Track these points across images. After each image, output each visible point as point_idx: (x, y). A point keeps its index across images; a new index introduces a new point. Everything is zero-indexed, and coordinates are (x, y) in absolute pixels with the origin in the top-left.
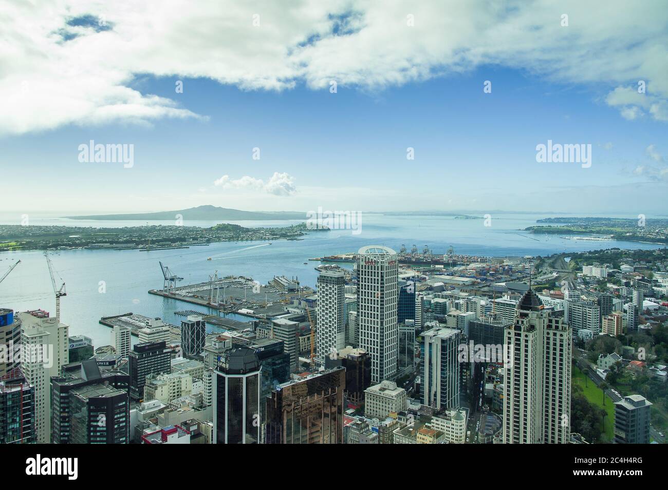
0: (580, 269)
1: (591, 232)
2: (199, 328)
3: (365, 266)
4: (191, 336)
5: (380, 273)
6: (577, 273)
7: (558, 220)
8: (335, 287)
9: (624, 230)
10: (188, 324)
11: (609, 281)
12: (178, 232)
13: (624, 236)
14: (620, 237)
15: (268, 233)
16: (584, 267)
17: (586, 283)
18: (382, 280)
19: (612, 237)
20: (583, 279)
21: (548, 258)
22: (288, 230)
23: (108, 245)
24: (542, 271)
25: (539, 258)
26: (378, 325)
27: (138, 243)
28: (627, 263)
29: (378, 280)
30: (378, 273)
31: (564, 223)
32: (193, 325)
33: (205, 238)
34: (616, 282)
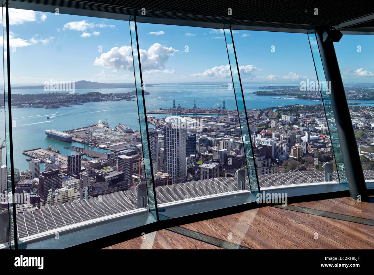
0: (280, 117)
1: (286, 94)
2: (78, 159)
3: (169, 128)
4: (73, 164)
5: (177, 132)
6: (279, 119)
7: (270, 88)
8: (152, 138)
9: (301, 94)
10: (72, 157)
11: (294, 124)
12: (66, 97)
13: (301, 97)
14: (299, 97)
15: (116, 97)
16: (282, 116)
17: (283, 125)
18: (178, 136)
19: (296, 98)
20: (282, 123)
21: (265, 110)
22: (127, 94)
23: (28, 105)
24: (261, 118)
25: (260, 110)
26: (175, 160)
27: (44, 104)
28: (303, 113)
29: (176, 136)
30: (176, 132)
31: (272, 89)
32: (74, 158)
33: (81, 100)
34: (298, 124)
